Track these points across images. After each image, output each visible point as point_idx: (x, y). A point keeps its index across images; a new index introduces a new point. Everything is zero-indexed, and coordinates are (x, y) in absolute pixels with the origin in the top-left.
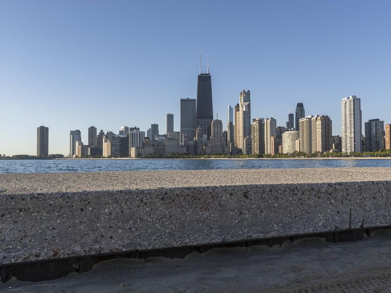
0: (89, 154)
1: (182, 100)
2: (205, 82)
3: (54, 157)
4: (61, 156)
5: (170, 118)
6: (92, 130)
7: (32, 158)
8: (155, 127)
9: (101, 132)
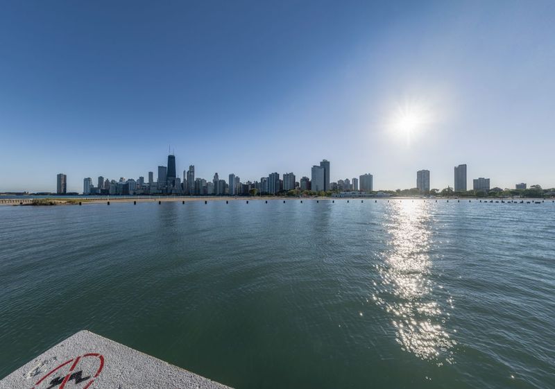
0: (100, 192)
1: (159, 167)
2: (171, 159)
3: (71, 194)
4: (76, 194)
5: (151, 174)
6: (101, 179)
7: (54, 194)
8: (142, 179)
9: (107, 180)
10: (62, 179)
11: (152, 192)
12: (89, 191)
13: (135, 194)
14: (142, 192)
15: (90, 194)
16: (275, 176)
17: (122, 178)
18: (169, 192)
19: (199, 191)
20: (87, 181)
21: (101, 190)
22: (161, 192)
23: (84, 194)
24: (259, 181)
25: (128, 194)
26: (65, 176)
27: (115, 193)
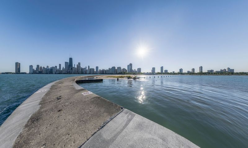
0: (38, 72)
1: (65, 62)
2: (71, 59)
3: (23, 73)
4: (25, 73)
5: (60, 65)
6: (38, 66)
7: (14, 73)
8: (56, 67)
9: (41, 67)
10: (18, 65)
11: (63, 72)
12: (32, 72)
13: (55, 73)
14: (59, 72)
15: (33, 73)
16: (114, 68)
17: (47, 66)
18: (70, 72)
19: (83, 72)
20: (31, 67)
21: (39, 71)
22: (67, 72)
23: (30, 73)
24: (108, 69)
25: (53, 73)
26: (20, 64)
27: (46, 73)
